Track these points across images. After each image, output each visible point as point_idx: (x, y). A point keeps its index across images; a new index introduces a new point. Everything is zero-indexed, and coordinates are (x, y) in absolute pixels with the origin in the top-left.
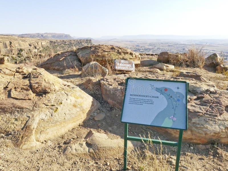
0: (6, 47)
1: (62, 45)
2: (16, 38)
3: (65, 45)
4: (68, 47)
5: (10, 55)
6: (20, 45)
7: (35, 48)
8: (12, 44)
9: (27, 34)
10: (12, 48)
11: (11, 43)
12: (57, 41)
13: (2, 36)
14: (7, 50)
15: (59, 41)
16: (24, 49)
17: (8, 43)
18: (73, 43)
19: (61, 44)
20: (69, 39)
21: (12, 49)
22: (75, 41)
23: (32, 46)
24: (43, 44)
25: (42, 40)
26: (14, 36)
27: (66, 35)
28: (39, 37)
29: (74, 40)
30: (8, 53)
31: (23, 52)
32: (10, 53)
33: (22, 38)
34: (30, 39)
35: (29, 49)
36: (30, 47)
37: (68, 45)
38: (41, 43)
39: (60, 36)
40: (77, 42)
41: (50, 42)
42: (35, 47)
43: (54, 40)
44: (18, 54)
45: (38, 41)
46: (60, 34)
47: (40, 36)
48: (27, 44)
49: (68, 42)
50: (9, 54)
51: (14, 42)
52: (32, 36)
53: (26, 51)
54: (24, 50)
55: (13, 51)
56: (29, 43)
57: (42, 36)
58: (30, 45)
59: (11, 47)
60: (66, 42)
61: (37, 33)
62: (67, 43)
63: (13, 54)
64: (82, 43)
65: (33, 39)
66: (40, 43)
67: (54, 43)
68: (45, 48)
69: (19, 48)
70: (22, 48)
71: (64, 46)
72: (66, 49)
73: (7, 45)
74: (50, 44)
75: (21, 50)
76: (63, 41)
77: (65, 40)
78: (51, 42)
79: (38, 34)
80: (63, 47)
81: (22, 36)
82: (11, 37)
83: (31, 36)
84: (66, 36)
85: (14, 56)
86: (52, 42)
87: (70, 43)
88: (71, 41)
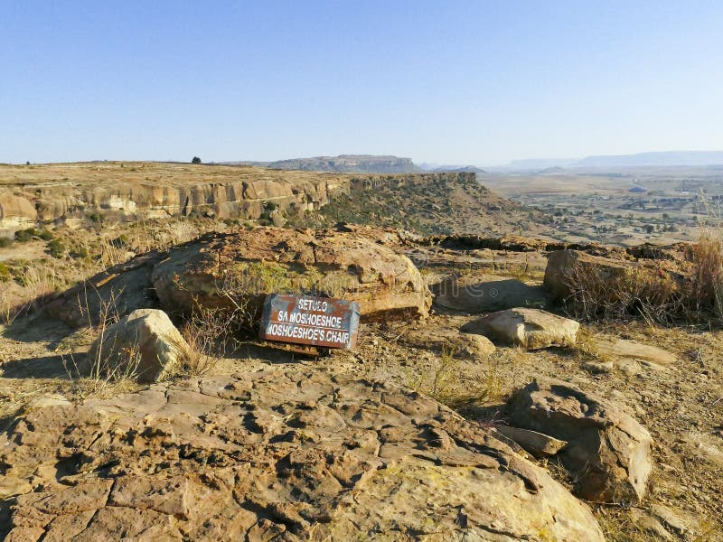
0: (232, 198)
1: (386, 189)
2: (262, 171)
3: (395, 189)
4: (404, 197)
5: (241, 221)
6: (267, 191)
7: (310, 199)
8: (247, 190)
9: (290, 161)
10: (249, 200)
11: (245, 186)
12: (371, 178)
13: (226, 168)
14: (235, 206)
15: (376, 177)
16: (277, 202)
17: (237, 186)
18: (419, 184)
19: (382, 189)
20: (408, 172)
21: (246, 203)
22: (426, 177)
23: (301, 195)
24: (330, 187)
25: (330, 176)
26: (255, 168)
27: (401, 160)
28: (324, 169)
29: (422, 176)
30: (237, 213)
31: (276, 210)
32: (242, 214)
33: (274, 174)
34: (298, 174)
35: (292, 205)
36: (294, 196)
37: (402, 190)
38: (327, 186)
39: (383, 163)
40: (431, 181)
41: (353, 181)
42: (308, 196)
43: (362, 175)
44: (262, 216)
45: (318, 178)
46: (384, 157)
47: (327, 163)
48: (288, 187)
49: (402, 181)
50: (239, 216)
51: (255, 183)
52: (303, 165)
53: (282, 208)
54: (278, 206)
55: (250, 210)
56: (293, 184)
57: (331, 164)
58: (295, 192)
59: (244, 198)
60: (397, 182)
61: (317, 158)
62: (400, 185)
63: (250, 218)
64: (447, 183)
65: (305, 175)
66: (322, 186)
67: (364, 185)
68: (335, 200)
69: (266, 199)
70: (275, 199)
71: (391, 192)
72: (398, 202)
73: (236, 191)
74: (351, 188)
75: (270, 207)
76: (389, 178)
77: (395, 175)
78: (355, 181)
79: (321, 158)
80: (390, 196)
81: (276, 167)
82: (247, 169)
83: (301, 165)
84: (402, 163)
85: (251, 222)
86: (357, 181)
87: (408, 184)
88: (412, 176)
